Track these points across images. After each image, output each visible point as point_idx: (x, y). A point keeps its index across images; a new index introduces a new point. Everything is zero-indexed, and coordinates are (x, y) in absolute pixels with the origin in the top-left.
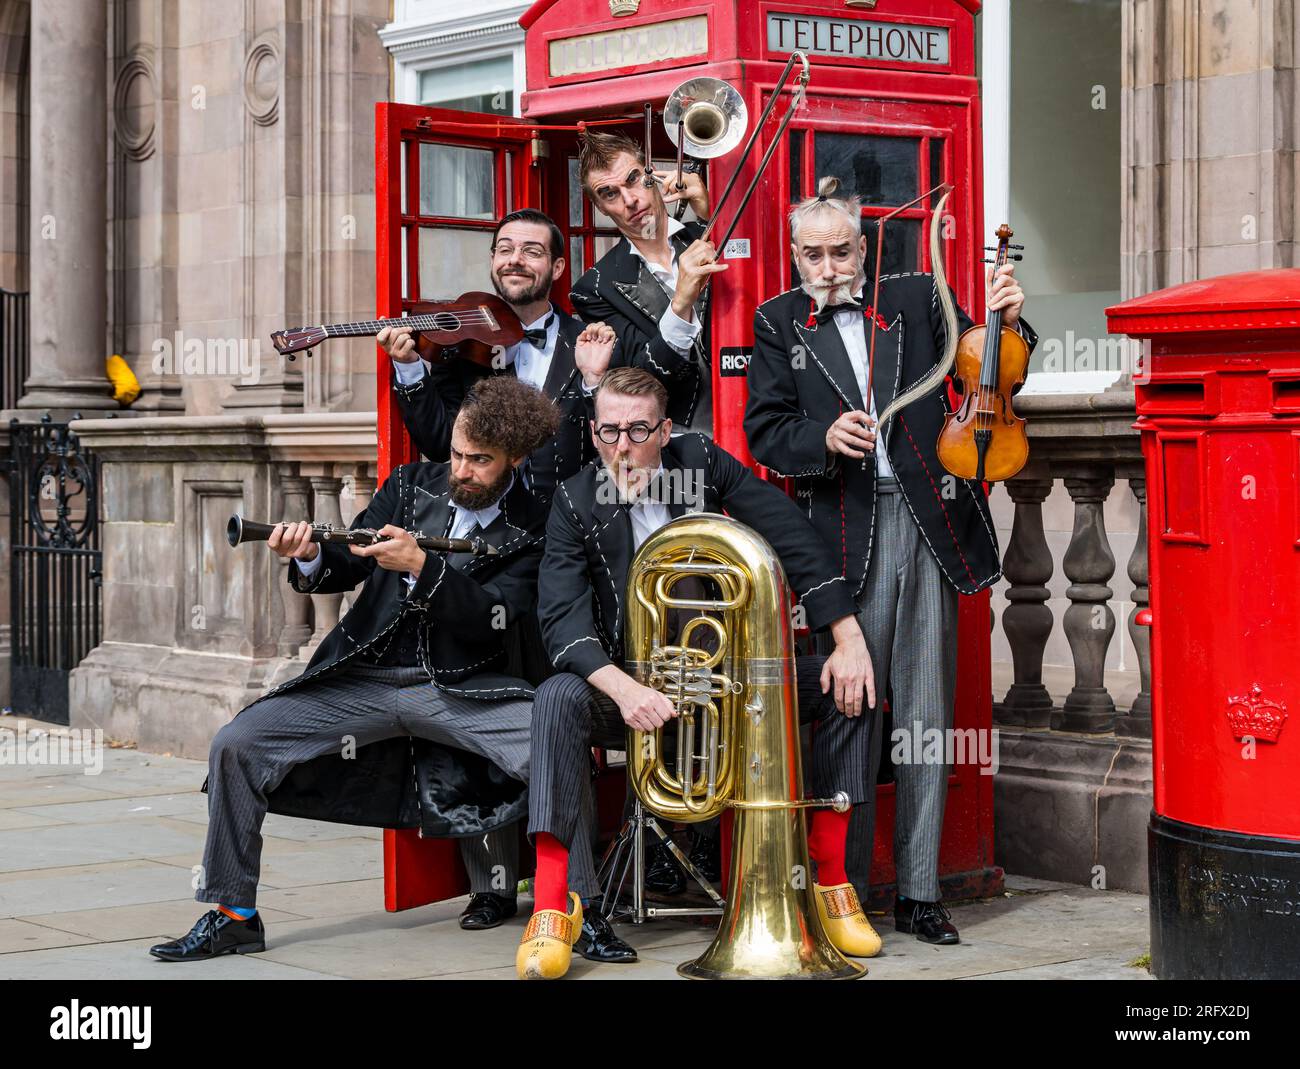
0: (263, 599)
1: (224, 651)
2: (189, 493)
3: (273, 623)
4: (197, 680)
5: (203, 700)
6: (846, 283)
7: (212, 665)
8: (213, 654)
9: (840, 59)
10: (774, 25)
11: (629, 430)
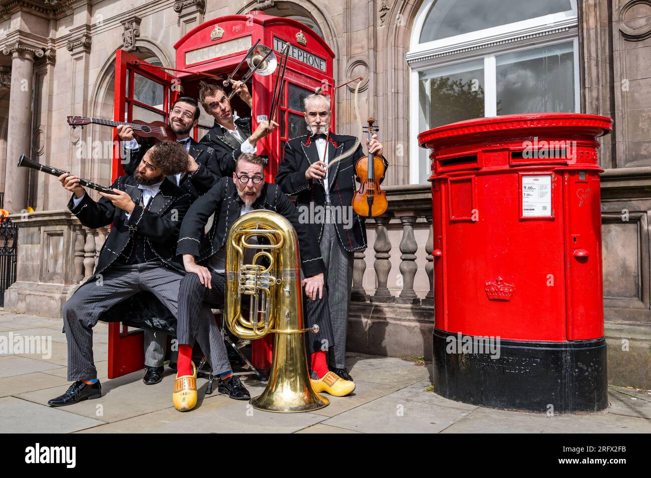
0: (68, 267)
1: (55, 283)
2: (46, 235)
3: (72, 274)
4: (45, 292)
5: (47, 298)
6: (324, 126)
7: (50, 287)
8: (52, 284)
9: (295, 60)
10: (275, 42)
11: (253, 178)
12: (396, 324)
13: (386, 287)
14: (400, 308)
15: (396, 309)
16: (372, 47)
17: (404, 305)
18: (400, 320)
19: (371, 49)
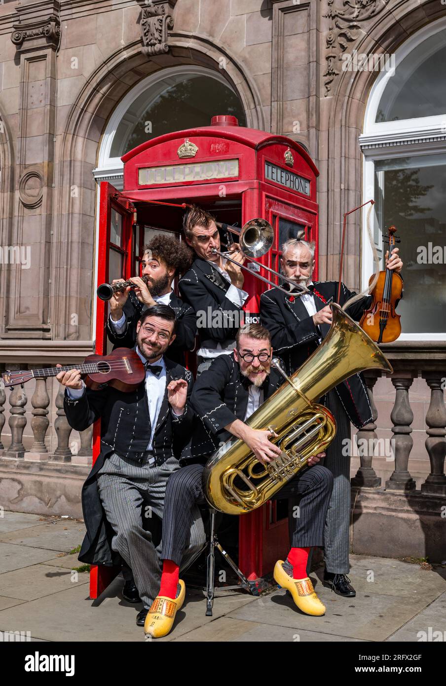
6: (305, 280)
9: (283, 186)
10: (266, 166)
11: (258, 356)
12: (390, 516)
13: (371, 467)
14: (393, 494)
15: (389, 496)
16: (314, 125)
17: (398, 491)
18: (395, 510)
19: (313, 127)
